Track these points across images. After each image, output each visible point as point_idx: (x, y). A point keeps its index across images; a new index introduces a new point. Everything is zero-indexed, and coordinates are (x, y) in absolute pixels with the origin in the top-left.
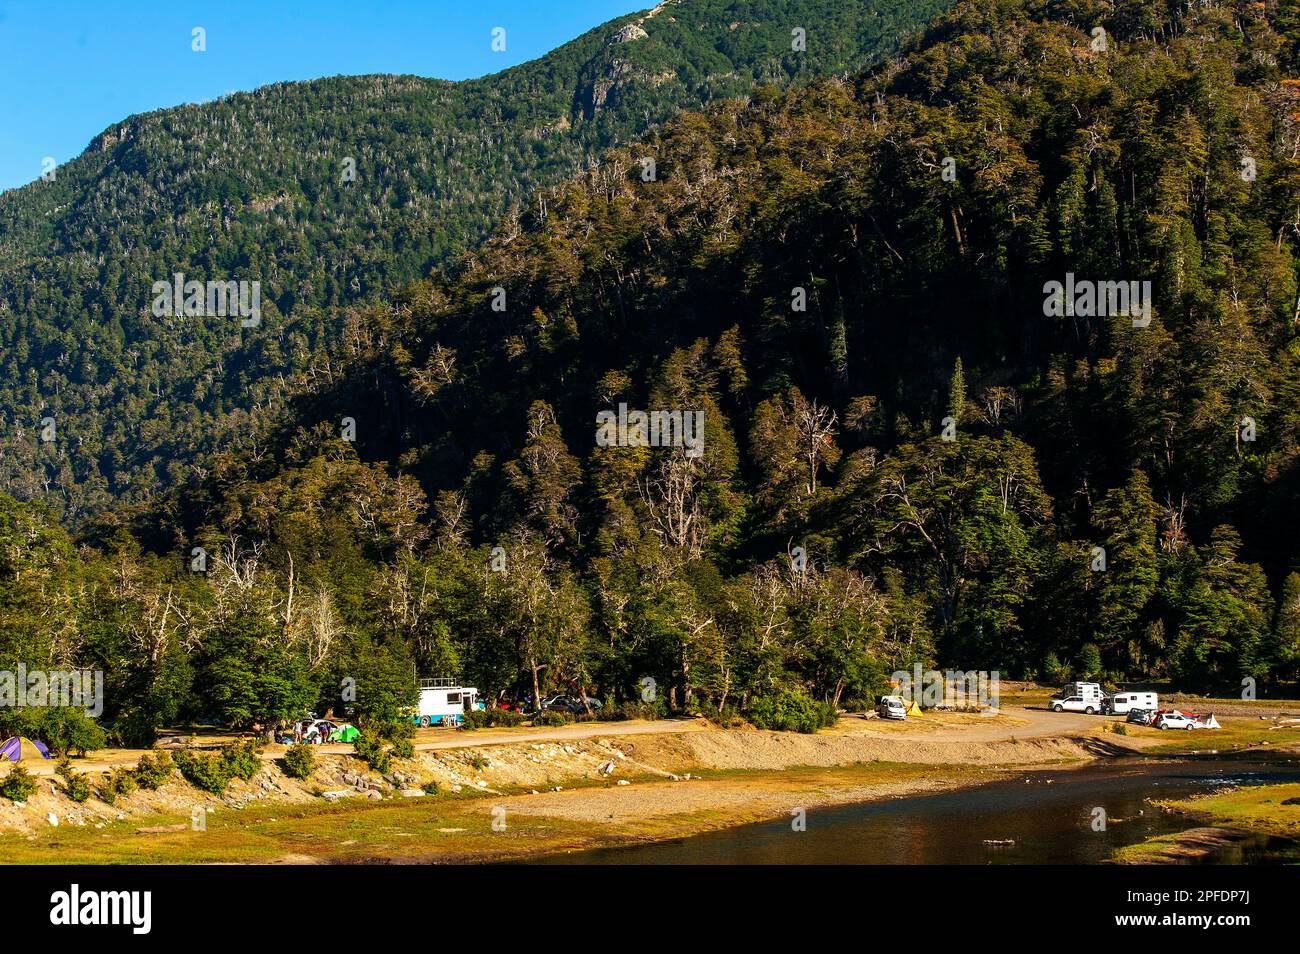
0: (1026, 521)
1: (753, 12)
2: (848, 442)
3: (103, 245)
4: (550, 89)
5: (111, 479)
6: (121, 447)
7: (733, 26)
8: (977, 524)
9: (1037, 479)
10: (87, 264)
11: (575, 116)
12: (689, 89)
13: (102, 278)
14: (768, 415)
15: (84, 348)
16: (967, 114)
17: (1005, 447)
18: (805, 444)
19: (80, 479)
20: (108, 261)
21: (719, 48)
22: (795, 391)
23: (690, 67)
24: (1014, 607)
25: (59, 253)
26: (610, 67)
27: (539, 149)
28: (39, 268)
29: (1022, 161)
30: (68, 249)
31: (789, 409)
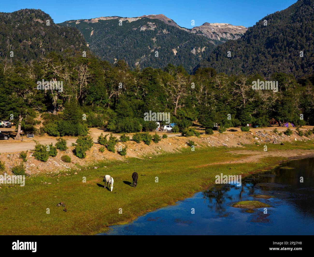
3: (301, 21)
5: (303, 70)
6: (305, 63)
10: (298, 25)
13: (301, 28)
15: (297, 42)
19: (297, 70)
20: (302, 24)
25: (292, 23)
28: (288, 26)
30: (294, 22)
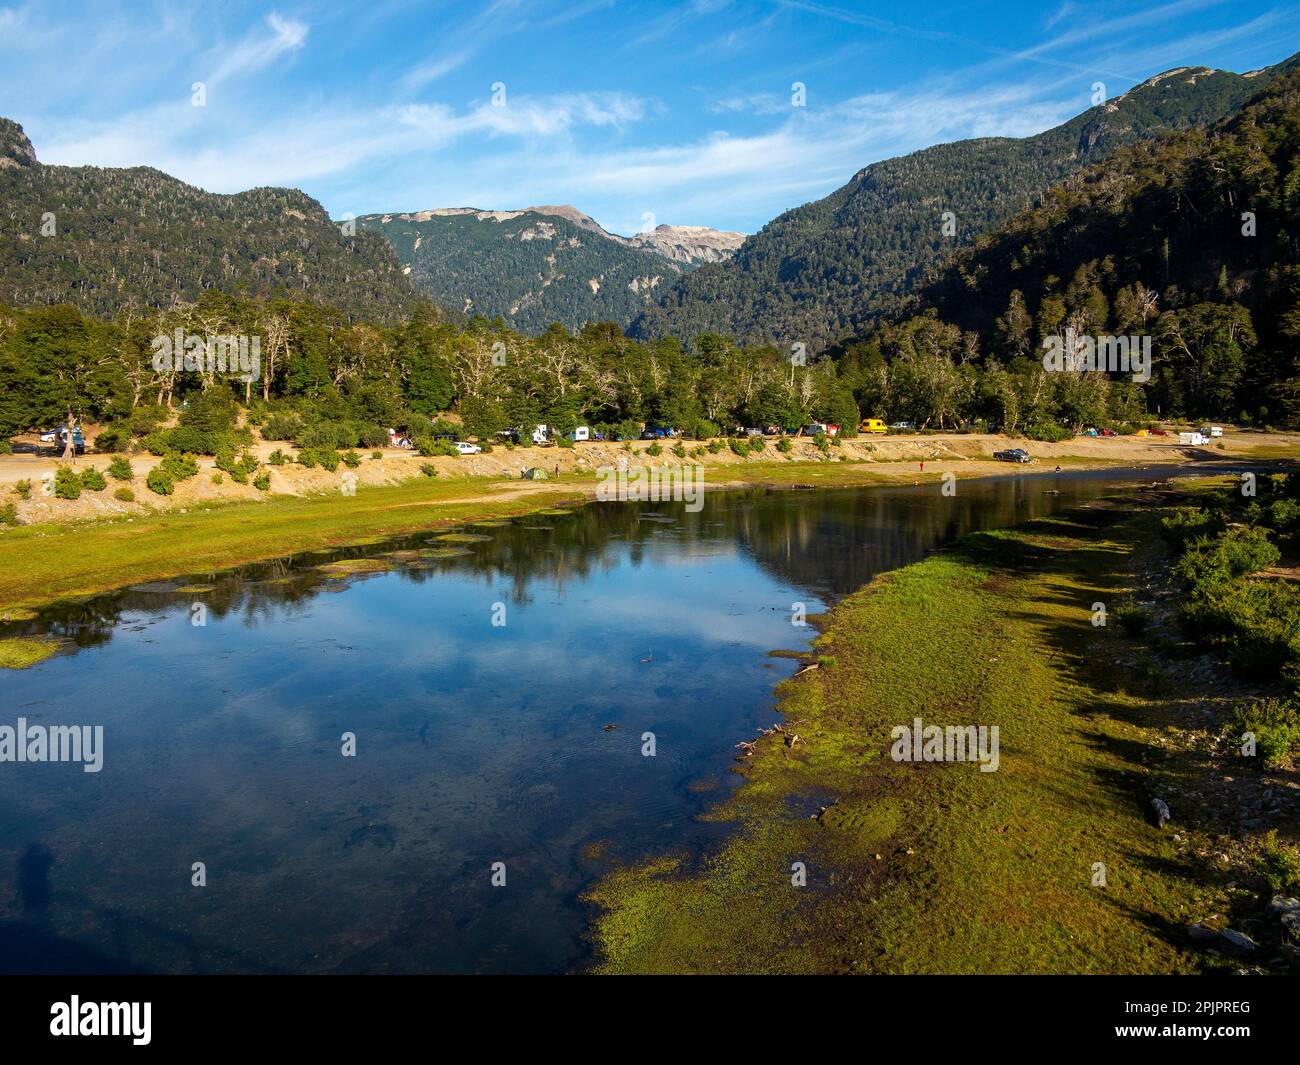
0: (1242, 346)
1: (1175, 93)
2: (1163, 306)
3: (856, 224)
4: (1067, 139)
5: (855, 326)
6: (860, 312)
7: (1164, 102)
8: (1215, 347)
9: (1250, 326)
10: (849, 232)
11: (1079, 152)
12: (1139, 135)
13: (855, 238)
14: (1123, 295)
15: (846, 269)
16: (1241, 140)
17: (1233, 310)
18: (1142, 309)
19: (842, 326)
20: (858, 230)
21: (1156, 113)
22: (1138, 283)
23: (1140, 124)
24: (1232, 388)
25: (837, 227)
26: (1098, 126)
27: (1060, 169)
28: (829, 235)
29: (1268, 165)
30: (842, 226)
31: (1134, 290)
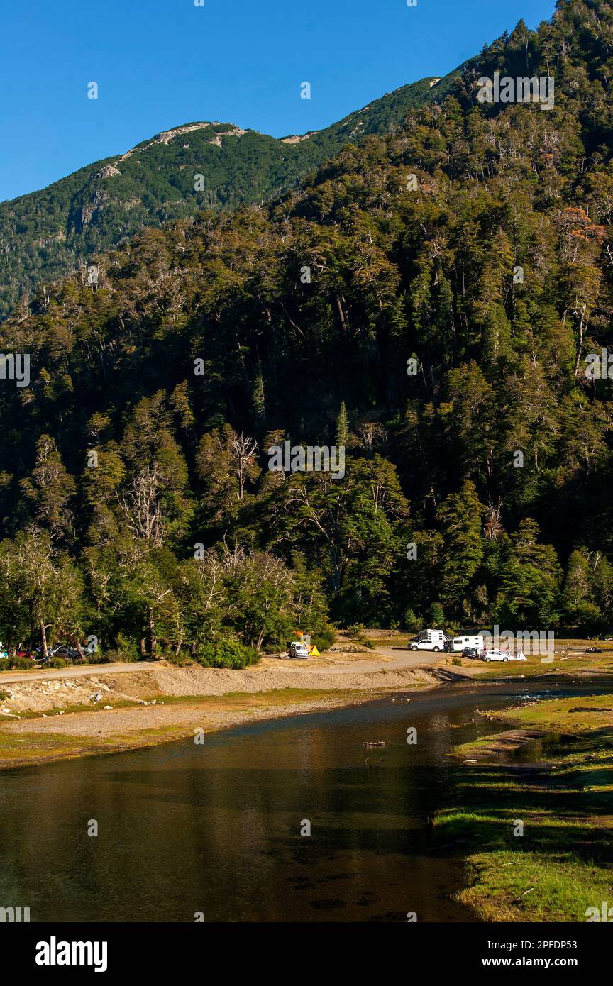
0: (391, 517)
1: (196, 158)
4: (50, 211)
7: (182, 167)
8: (357, 519)
9: (398, 488)
11: (69, 231)
12: (151, 212)
14: (209, 444)
16: (348, 231)
17: (376, 465)
18: (236, 464)
21: (172, 183)
22: (228, 427)
23: (151, 196)
24: (383, 578)
26: (94, 196)
27: (43, 254)
29: (386, 264)
31: (224, 439)
